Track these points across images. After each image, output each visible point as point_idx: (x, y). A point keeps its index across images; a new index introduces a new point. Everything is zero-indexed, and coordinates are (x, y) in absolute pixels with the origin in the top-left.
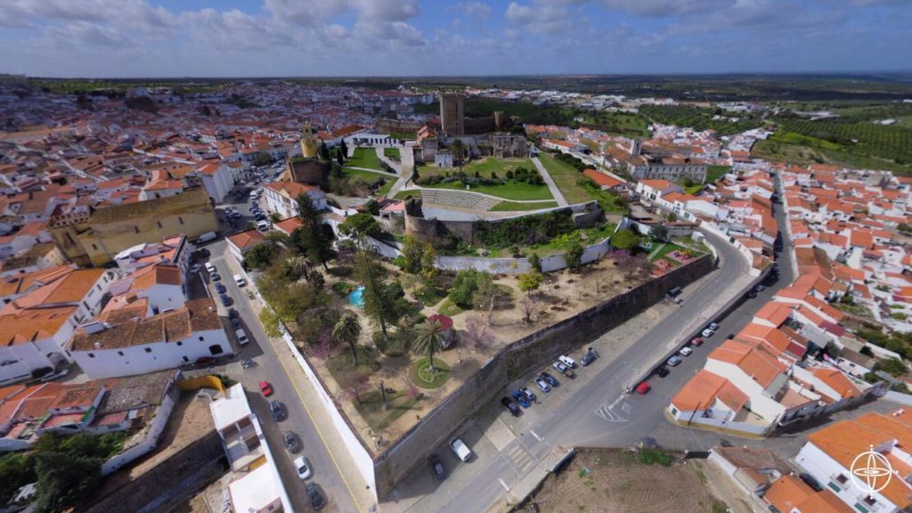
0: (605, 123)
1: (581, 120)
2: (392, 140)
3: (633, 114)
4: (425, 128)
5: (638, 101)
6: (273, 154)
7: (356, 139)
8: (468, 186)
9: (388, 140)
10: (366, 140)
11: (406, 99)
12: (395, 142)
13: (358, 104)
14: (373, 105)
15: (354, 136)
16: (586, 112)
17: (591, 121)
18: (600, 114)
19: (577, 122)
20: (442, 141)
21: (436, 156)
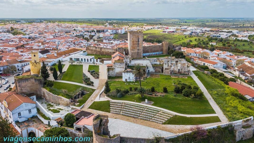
0: (229, 46)
1: (214, 44)
2: (95, 60)
3: (245, 41)
4: (117, 53)
5: (246, 34)
6: (18, 66)
7: (71, 59)
8: (146, 100)
9: (92, 60)
10: (78, 60)
11: (109, 31)
12: (97, 61)
13: (81, 33)
14: (90, 34)
15: (70, 57)
16: (216, 39)
17: (220, 45)
18: (225, 41)
19: (212, 45)
20: (128, 63)
21: (123, 73)
